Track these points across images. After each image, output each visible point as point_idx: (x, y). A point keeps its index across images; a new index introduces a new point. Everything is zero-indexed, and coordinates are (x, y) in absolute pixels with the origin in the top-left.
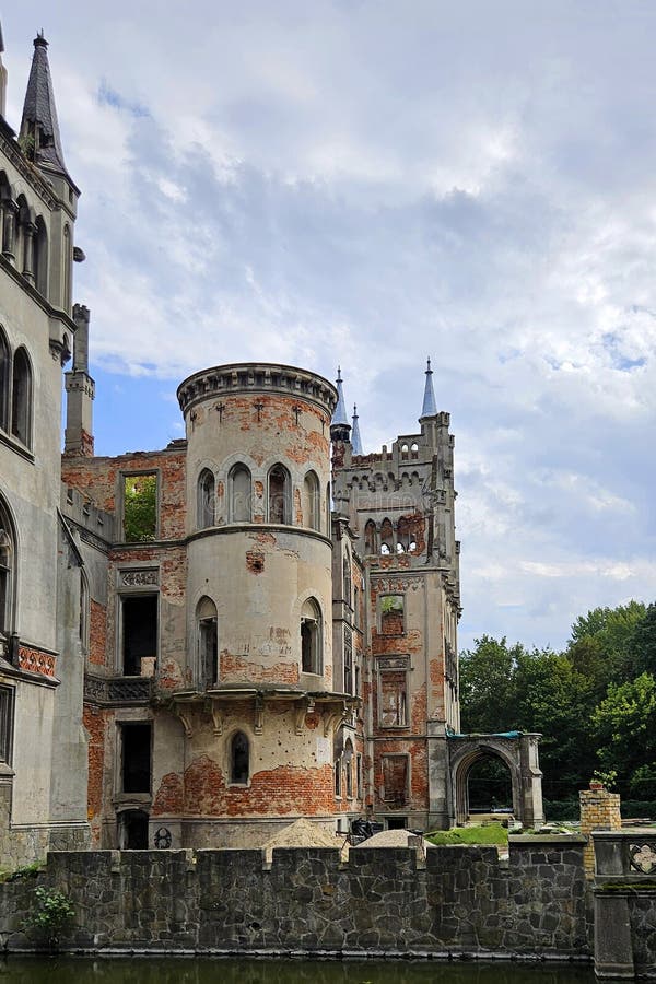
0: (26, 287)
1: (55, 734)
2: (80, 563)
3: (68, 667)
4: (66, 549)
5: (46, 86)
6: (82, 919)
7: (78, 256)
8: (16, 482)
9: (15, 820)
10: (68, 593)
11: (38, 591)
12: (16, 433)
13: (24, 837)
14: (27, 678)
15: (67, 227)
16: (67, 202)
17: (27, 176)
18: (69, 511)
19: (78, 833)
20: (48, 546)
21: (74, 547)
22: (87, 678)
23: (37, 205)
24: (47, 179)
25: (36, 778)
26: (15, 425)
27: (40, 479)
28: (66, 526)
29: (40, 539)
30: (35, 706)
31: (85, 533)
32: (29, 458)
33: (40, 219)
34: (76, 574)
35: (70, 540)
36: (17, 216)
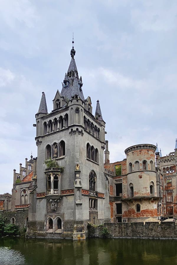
0: (97, 139)
1: (105, 206)
2: (108, 180)
3: (106, 196)
4: (105, 178)
5: (100, 108)
6: (110, 233)
7: (106, 133)
8: (96, 168)
9: (98, 218)
10: (106, 185)
11: (101, 185)
12: (96, 161)
13: (100, 221)
14: (100, 198)
15: (104, 129)
16: (104, 125)
17: (96, 122)
18: (106, 172)
19: (109, 220)
20: (102, 177)
21: (107, 178)
22: (110, 197)
23: (98, 126)
24: (100, 122)
25: (102, 212)
26: (96, 160)
27: (100, 167)
28: (105, 174)
30: (101, 202)
31: (108, 175)
32: (98, 165)
33: (99, 129)
35: (106, 176)
36: (95, 129)
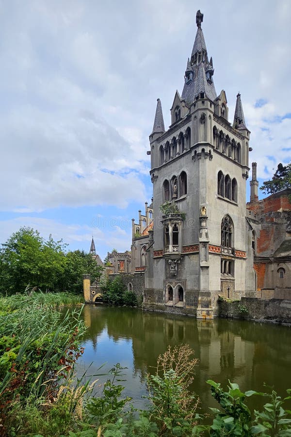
0: (235, 162)
1: (246, 270)
2: (252, 229)
3: (249, 255)
4: (248, 226)
5: (240, 107)
6: (250, 312)
7: (250, 149)
8: (233, 212)
9: (236, 289)
10: (249, 237)
11: (240, 237)
12: (233, 200)
13: (238, 294)
14: (238, 258)
15: (247, 143)
16: (246, 136)
17: (234, 133)
18: (250, 217)
19: (253, 293)
20: (243, 226)
21: (250, 225)
22: (255, 257)
23: (237, 140)
24: (240, 132)
25: (241, 281)
26: (233, 198)
27: (240, 210)
28: (248, 220)
29: (240, 225)
30: (240, 264)
31: (254, 221)
32: (237, 205)
33: (239, 144)
34: (251, 232)
35: (249, 224)
36: (232, 145)
